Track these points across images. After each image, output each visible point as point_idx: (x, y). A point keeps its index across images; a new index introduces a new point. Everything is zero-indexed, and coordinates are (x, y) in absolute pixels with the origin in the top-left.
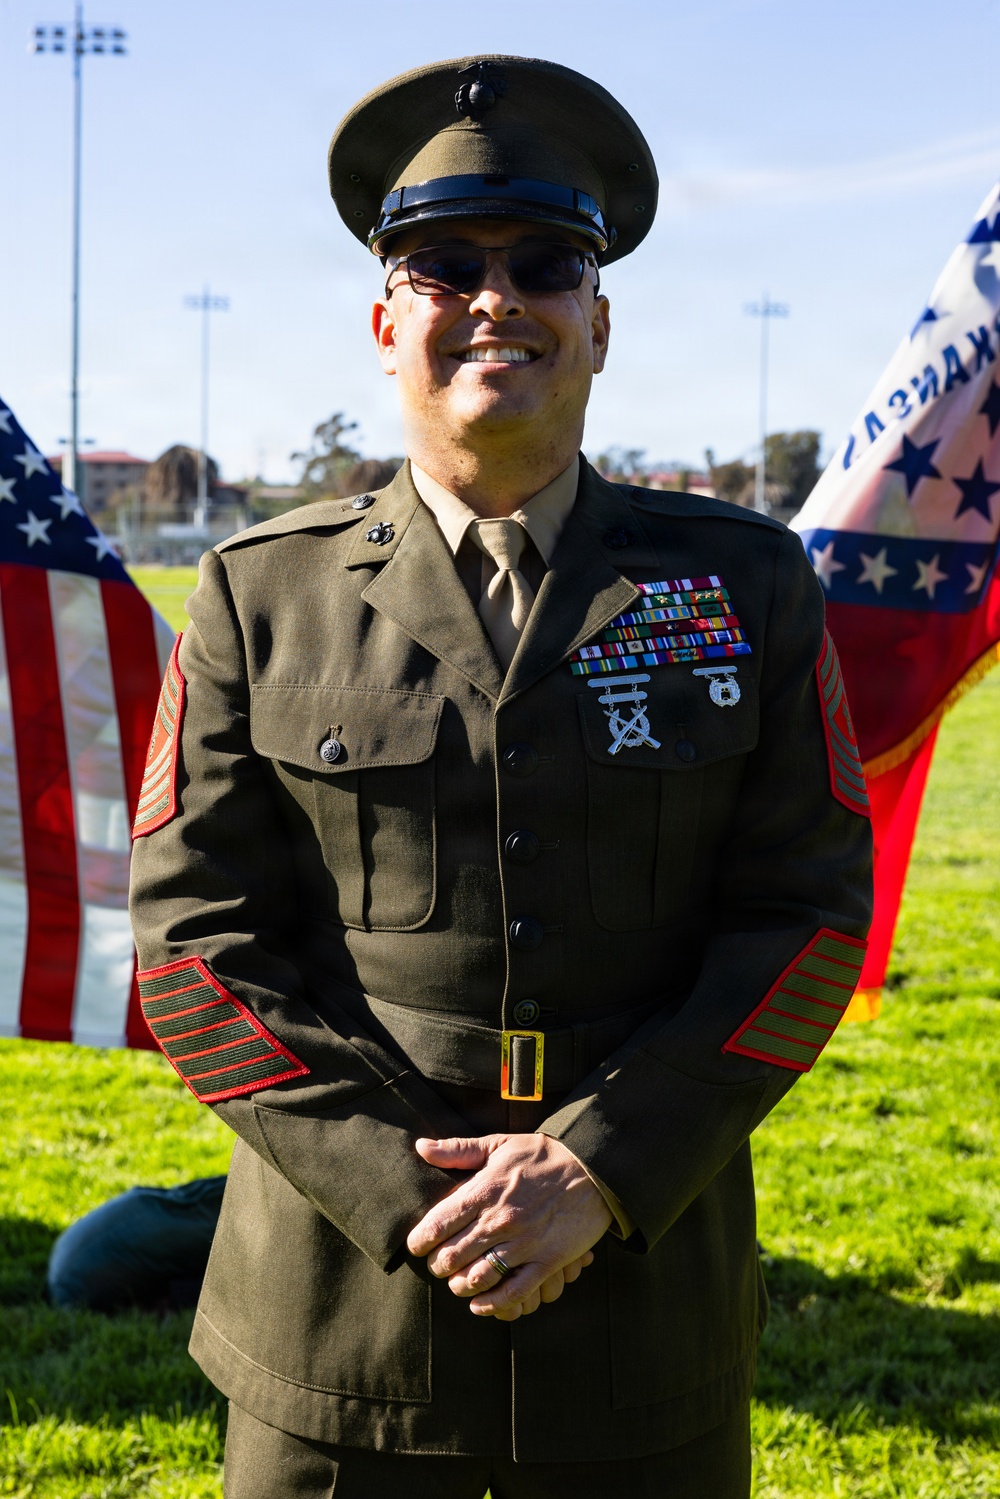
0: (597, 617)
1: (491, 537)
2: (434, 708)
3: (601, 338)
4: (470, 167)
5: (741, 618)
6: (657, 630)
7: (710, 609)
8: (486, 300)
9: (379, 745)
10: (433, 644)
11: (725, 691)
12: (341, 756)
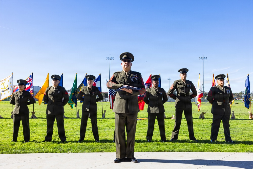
0: (131, 76)
1: (126, 73)
2: (124, 79)
3: (131, 65)
4: (126, 57)
5: (138, 76)
6: (134, 77)
7: (136, 76)
8: (126, 63)
9: (121, 81)
10: (124, 77)
11: (137, 79)
12: (120, 81)
